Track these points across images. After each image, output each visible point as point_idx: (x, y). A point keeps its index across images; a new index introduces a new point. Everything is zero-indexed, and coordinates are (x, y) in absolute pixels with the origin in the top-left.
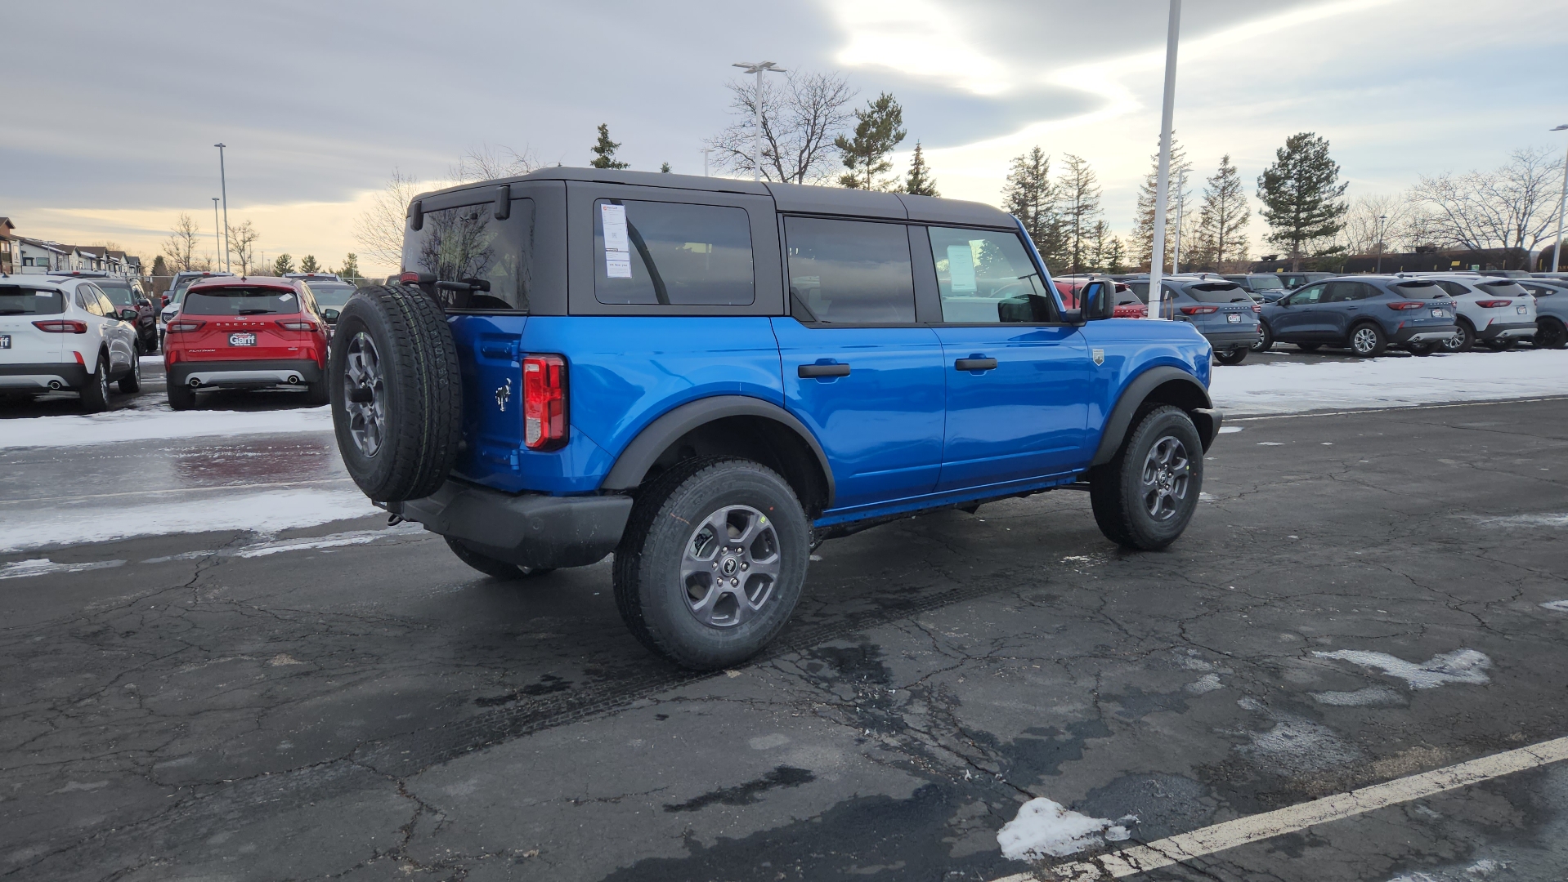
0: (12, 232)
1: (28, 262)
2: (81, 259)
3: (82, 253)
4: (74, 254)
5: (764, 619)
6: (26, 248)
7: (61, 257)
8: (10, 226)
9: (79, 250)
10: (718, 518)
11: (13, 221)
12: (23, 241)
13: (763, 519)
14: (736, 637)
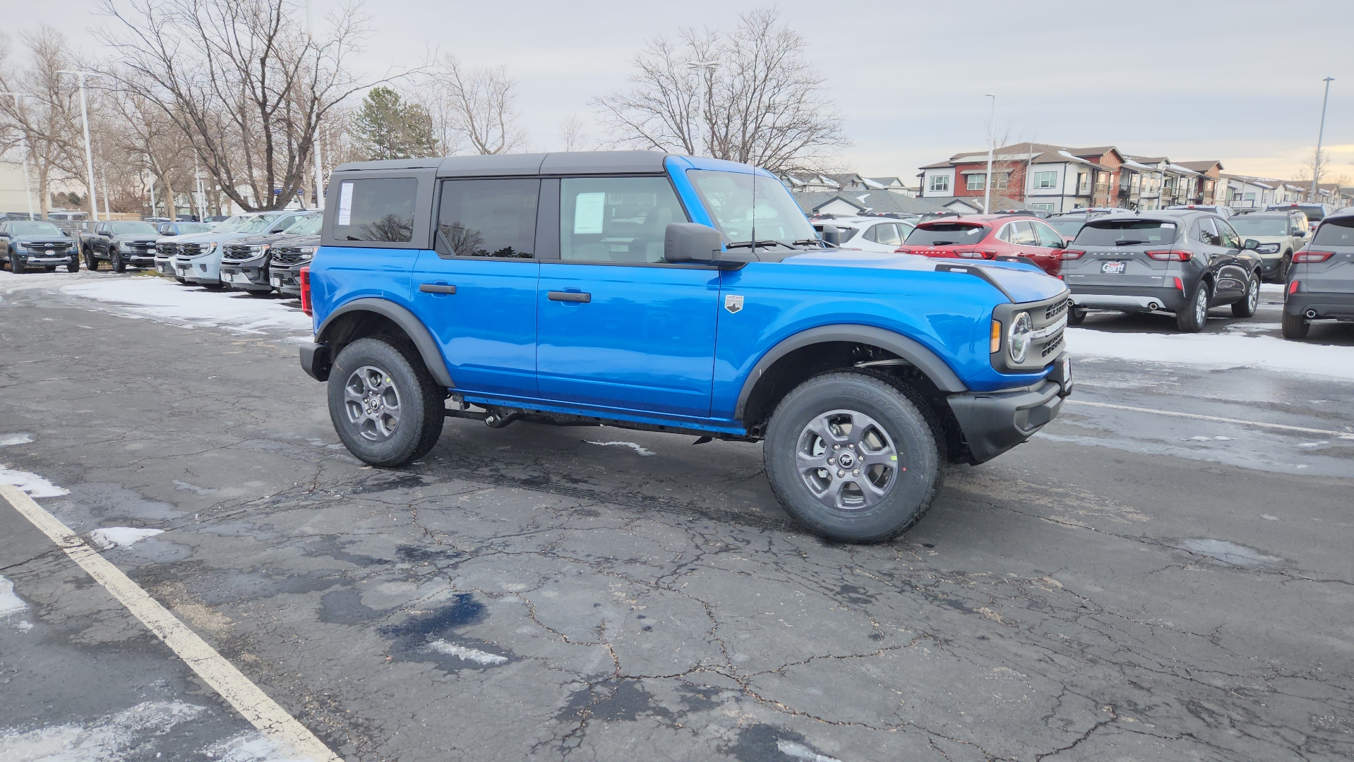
0: (1221, 172)
1: (1238, 198)
2: (1287, 193)
3: (1288, 186)
4: (1281, 188)
5: (392, 441)
6: (1234, 184)
7: (1266, 191)
8: (1219, 167)
9: (1285, 184)
10: (363, 372)
11: (1223, 164)
12: (1232, 178)
13: (388, 380)
14: (373, 447)
